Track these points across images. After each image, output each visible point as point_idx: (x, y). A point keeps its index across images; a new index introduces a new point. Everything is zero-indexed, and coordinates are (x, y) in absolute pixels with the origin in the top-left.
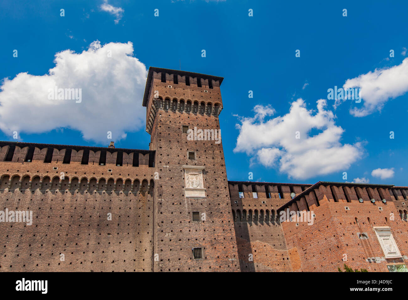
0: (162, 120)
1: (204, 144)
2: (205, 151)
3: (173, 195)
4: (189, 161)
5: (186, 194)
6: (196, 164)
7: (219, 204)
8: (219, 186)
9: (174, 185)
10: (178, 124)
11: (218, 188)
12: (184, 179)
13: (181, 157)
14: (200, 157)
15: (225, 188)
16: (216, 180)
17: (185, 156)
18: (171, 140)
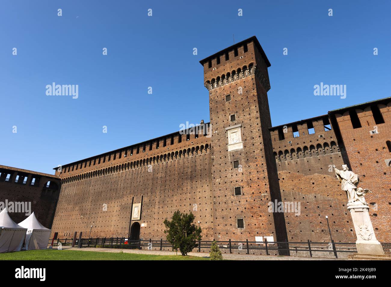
0: (212, 98)
1: (242, 104)
2: (243, 110)
3: (220, 152)
4: (231, 122)
5: (229, 149)
6: (236, 124)
7: (254, 151)
8: (254, 137)
9: (221, 145)
10: (223, 97)
11: (253, 138)
12: (227, 138)
13: (226, 121)
14: (239, 117)
15: (260, 136)
16: (252, 132)
17: (228, 120)
18: (218, 111)
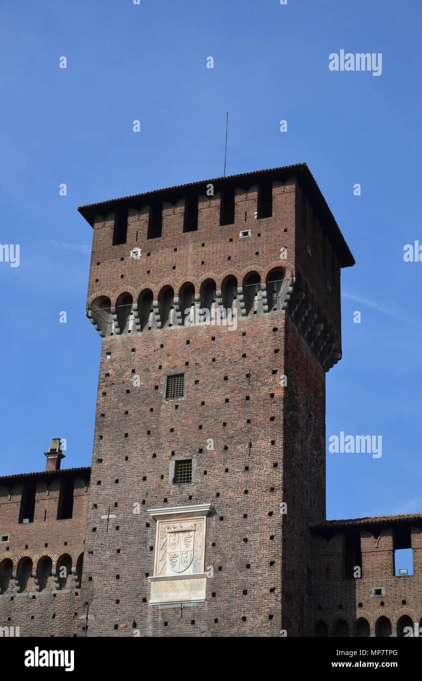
0: (110, 372)
1: (225, 424)
2: (226, 448)
3: (118, 602)
4: (173, 488)
5: (152, 595)
6: (190, 498)
7: (244, 619)
8: (251, 561)
9: (123, 573)
10: (154, 375)
11: (248, 566)
12: (152, 548)
13: (153, 480)
14: (205, 473)
15: (272, 563)
16: (246, 540)
17: (162, 477)
18: (129, 431)
